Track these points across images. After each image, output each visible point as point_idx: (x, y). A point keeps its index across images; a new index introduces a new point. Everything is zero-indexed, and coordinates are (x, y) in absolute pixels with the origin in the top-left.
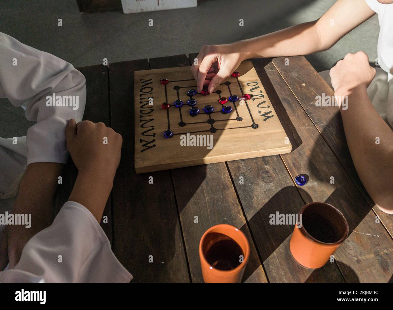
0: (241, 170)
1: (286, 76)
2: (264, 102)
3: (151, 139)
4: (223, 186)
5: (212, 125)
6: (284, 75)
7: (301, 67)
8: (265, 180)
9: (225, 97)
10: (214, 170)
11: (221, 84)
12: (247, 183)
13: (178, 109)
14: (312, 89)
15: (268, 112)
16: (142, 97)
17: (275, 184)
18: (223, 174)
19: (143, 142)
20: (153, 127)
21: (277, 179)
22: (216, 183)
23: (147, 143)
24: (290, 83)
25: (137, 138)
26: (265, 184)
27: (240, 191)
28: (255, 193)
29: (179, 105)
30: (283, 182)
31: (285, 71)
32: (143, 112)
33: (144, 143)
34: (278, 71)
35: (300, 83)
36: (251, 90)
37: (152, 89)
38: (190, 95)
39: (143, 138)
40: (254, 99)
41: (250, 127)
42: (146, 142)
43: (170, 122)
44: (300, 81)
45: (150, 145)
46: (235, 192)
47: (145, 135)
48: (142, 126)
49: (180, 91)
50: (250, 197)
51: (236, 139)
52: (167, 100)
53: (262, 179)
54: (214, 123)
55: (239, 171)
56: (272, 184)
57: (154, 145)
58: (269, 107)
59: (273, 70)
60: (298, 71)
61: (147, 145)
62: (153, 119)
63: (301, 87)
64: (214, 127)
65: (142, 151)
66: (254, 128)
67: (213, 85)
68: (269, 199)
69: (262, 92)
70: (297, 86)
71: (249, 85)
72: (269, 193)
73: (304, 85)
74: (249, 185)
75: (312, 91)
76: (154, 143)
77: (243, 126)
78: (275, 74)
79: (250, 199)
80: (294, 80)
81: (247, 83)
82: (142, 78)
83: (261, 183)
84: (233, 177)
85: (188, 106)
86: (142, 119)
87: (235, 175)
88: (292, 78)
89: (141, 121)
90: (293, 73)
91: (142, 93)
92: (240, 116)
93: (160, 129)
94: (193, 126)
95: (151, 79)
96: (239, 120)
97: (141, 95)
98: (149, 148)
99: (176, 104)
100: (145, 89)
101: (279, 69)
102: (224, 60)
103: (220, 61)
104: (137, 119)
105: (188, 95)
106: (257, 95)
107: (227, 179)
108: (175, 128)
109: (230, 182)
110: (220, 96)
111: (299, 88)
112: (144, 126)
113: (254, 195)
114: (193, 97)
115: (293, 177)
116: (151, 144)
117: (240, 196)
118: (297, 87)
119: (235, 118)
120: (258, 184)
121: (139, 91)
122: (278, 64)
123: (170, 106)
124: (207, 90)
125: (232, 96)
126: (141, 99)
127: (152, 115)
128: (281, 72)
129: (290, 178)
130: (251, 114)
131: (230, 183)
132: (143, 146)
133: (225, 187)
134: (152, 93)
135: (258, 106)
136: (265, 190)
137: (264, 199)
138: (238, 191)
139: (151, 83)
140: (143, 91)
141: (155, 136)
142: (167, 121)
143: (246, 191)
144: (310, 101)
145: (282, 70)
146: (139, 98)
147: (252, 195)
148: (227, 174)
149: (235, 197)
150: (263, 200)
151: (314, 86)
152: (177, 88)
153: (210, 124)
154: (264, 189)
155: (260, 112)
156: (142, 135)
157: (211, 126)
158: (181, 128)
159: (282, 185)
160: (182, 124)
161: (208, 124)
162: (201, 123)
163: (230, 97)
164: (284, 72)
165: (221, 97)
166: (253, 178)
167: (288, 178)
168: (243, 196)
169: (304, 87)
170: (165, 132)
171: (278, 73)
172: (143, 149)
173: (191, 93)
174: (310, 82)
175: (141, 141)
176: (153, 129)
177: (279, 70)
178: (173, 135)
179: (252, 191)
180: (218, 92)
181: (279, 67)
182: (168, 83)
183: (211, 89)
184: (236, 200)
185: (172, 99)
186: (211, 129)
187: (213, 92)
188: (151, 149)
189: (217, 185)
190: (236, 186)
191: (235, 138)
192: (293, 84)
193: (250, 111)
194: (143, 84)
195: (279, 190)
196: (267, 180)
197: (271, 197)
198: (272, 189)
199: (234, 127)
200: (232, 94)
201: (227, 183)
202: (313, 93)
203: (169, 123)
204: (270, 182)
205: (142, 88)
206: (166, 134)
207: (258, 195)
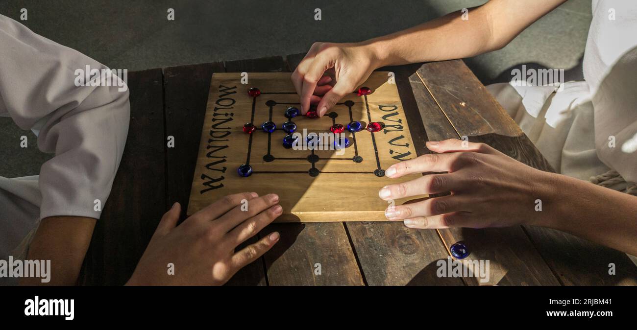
0: (366, 234)
1: (436, 91)
2: (402, 137)
3: (219, 175)
4: (340, 257)
5: (313, 165)
6: (433, 88)
7: (459, 77)
8: (404, 250)
9: (342, 124)
10: (326, 232)
11: (337, 104)
12: (376, 254)
13: (267, 135)
14: (476, 111)
15: (405, 154)
16: (218, 112)
17: (420, 255)
18: (339, 239)
19: (206, 178)
20: (225, 158)
21: (423, 248)
22: (329, 253)
23: (210, 180)
24: (442, 101)
25: (198, 172)
26: (404, 255)
27: (366, 265)
28: (389, 269)
29: (269, 129)
30: (432, 252)
31: (434, 83)
32: (214, 134)
33: (207, 180)
34: (424, 83)
35: (457, 102)
36: (384, 118)
37: (234, 102)
38: (290, 115)
39: (206, 172)
40: (386, 132)
41: (372, 173)
42: (210, 178)
43: (251, 154)
44: (456, 97)
45: (214, 184)
46: (357, 266)
47: (210, 169)
48: (209, 155)
49: (275, 108)
50: (382, 275)
51: (348, 190)
52: (252, 120)
53: (399, 247)
54: (318, 161)
55: (363, 235)
56: (415, 256)
57: (222, 185)
58: (407, 145)
59: (415, 80)
60: (454, 84)
61: (211, 184)
62: (227, 147)
63: (459, 107)
64: (316, 167)
65: (202, 192)
66: (378, 176)
67: (324, 104)
68: (411, 279)
69: (402, 122)
70: (453, 106)
71: (383, 108)
72: (410, 269)
73: (463, 104)
74: (379, 257)
75: (476, 114)
76: (222, 182)
77: (361, 171)
78: (418, 86)
79: (382, 277)
80: (447, 97)
81: (380, 106)
82: (222, 85)
83: (399, 254)
84: (355, 243)
85: (283, 131)
86: (211, 144)
87: (358, 241)
88: (445, 94)
89: (209, 147)
90: (445, 85)
91: (218, 106)
92: (359, 155)
93: (234, 163)
94: (284, 162)
95: (235, 87)
96: (357, 162)
97: (216, 109)
98: (213, 188)
99: (266, 127)
100: (224, 101)
101: (425, 79)
102: (345, 67)
103: (338, 68)
104: (204, 144)
105: (286, 116)
106: (393, 126)
107: (345, 247)
108: (257, 164)
109: (349, 251)
110: (334, 121)
111: (456, 110)
112: (211, 155)
113: (387, 272)
114: (292, 120)
115: (448, 245)
116: (217, 182)
117: (366, 274)
118: (452, 108)
119: (352, 157)
120: (393, 255)
121: (215, 102)
122: (423, 73)
123: (256, 128)
124: (316, 110)
125: (352, 123)
126: (215, 115)
127: (227, 140)
128: (427, 83)
129: (443, 246)
130: (377, 154)
131: (349, 253)
132: (205, 184)
133: (342, 260)
134: (232, 108)
135: (390, 142)
136: (404, 265)
137: (403, 279)
138: (362, 265)
139: (235, 92)
140: (220, 103)
141: (225, 171)
142: (247, 152)
143: (375, 265)
144: (472, 130)
145: (429, 81)
146: (212, 113)
147: (385, 272)
148: (345, 240)
149: (358, 274)
150: (402, 281)
151: (478, 106)
152: (270, 104)
153: (310, 161)
154: (402, 264)
155: (391, 152)
156: (206, 168)
157: (311, 166)
158: (265, 163)
159: (430, 258)
160: (269, 158)
161: (307, 163)
162: (298, 159)
163: (350, 124)
164: (432, 85)
165: (336, 123)
166: (385, 246)
167: (440, 247)
168: (371, 273)
169: (464, 107)
170: (241, 167)
171: (423, 86)
172: (202, 190)
173: (291, 112)
174: (473, 100)
175: (203, 177)
176: (224, 161)
177: (424, 81)
178: (252, 173)
179: (385, 266)
180: (332, 115)
181: (424, 76)
182: (258, 95)
183: (322, 110)
184: (360, 280)
185: (261, 120)
186: (311, 170)
187: (325, 115)
188: (215, 190)
189: (330, 256)
190: (359, 257)
191: (346, 187)
192: (446, 103)
193: (376, 149)
194: (223, 93)
195: (425, 266)
196: (407, 249)
197: (413, 276)
198: (416, 264)
199: (346, 171)
200: (354, 121)
201: (345, 252)
202: (477, 117)
203: (249, 154)
204: (412, 253)
205: (220, 98)
206: (241, 171)
207: (393, 272)
